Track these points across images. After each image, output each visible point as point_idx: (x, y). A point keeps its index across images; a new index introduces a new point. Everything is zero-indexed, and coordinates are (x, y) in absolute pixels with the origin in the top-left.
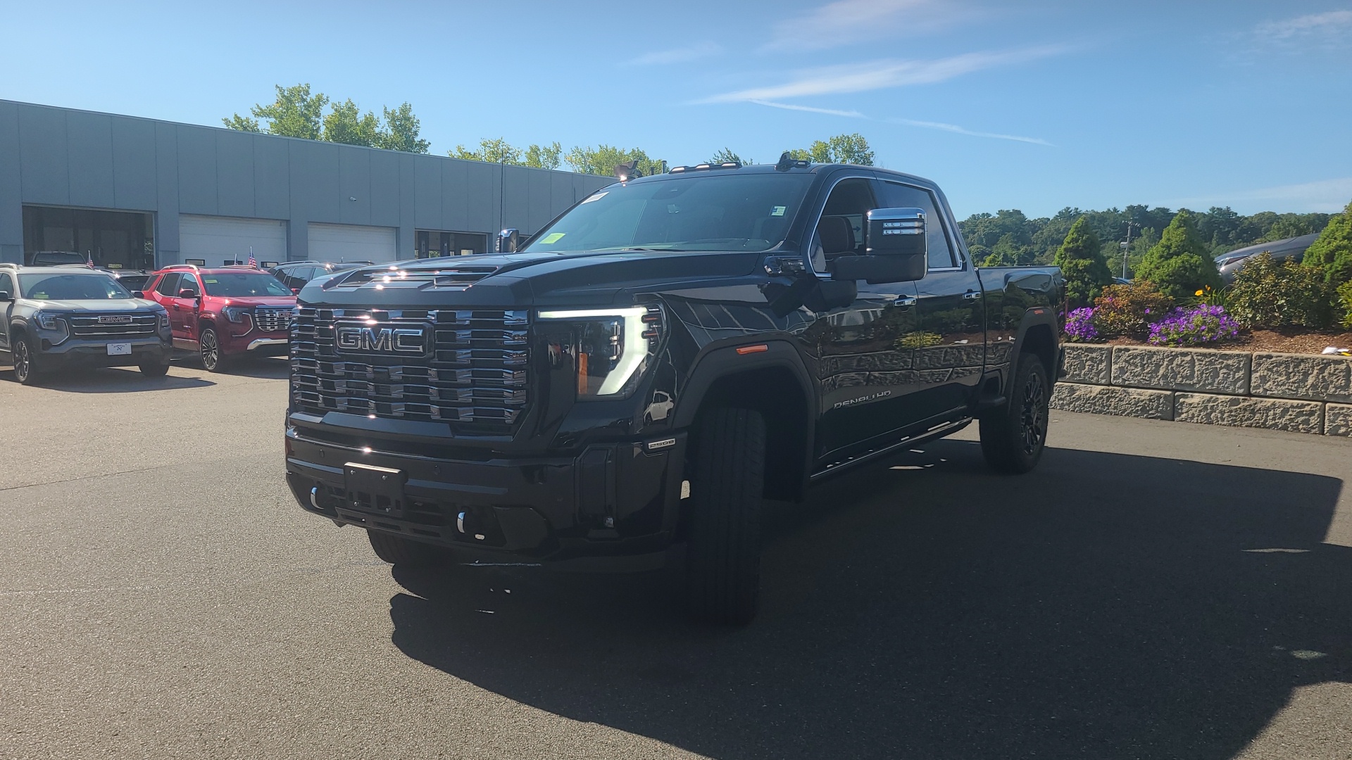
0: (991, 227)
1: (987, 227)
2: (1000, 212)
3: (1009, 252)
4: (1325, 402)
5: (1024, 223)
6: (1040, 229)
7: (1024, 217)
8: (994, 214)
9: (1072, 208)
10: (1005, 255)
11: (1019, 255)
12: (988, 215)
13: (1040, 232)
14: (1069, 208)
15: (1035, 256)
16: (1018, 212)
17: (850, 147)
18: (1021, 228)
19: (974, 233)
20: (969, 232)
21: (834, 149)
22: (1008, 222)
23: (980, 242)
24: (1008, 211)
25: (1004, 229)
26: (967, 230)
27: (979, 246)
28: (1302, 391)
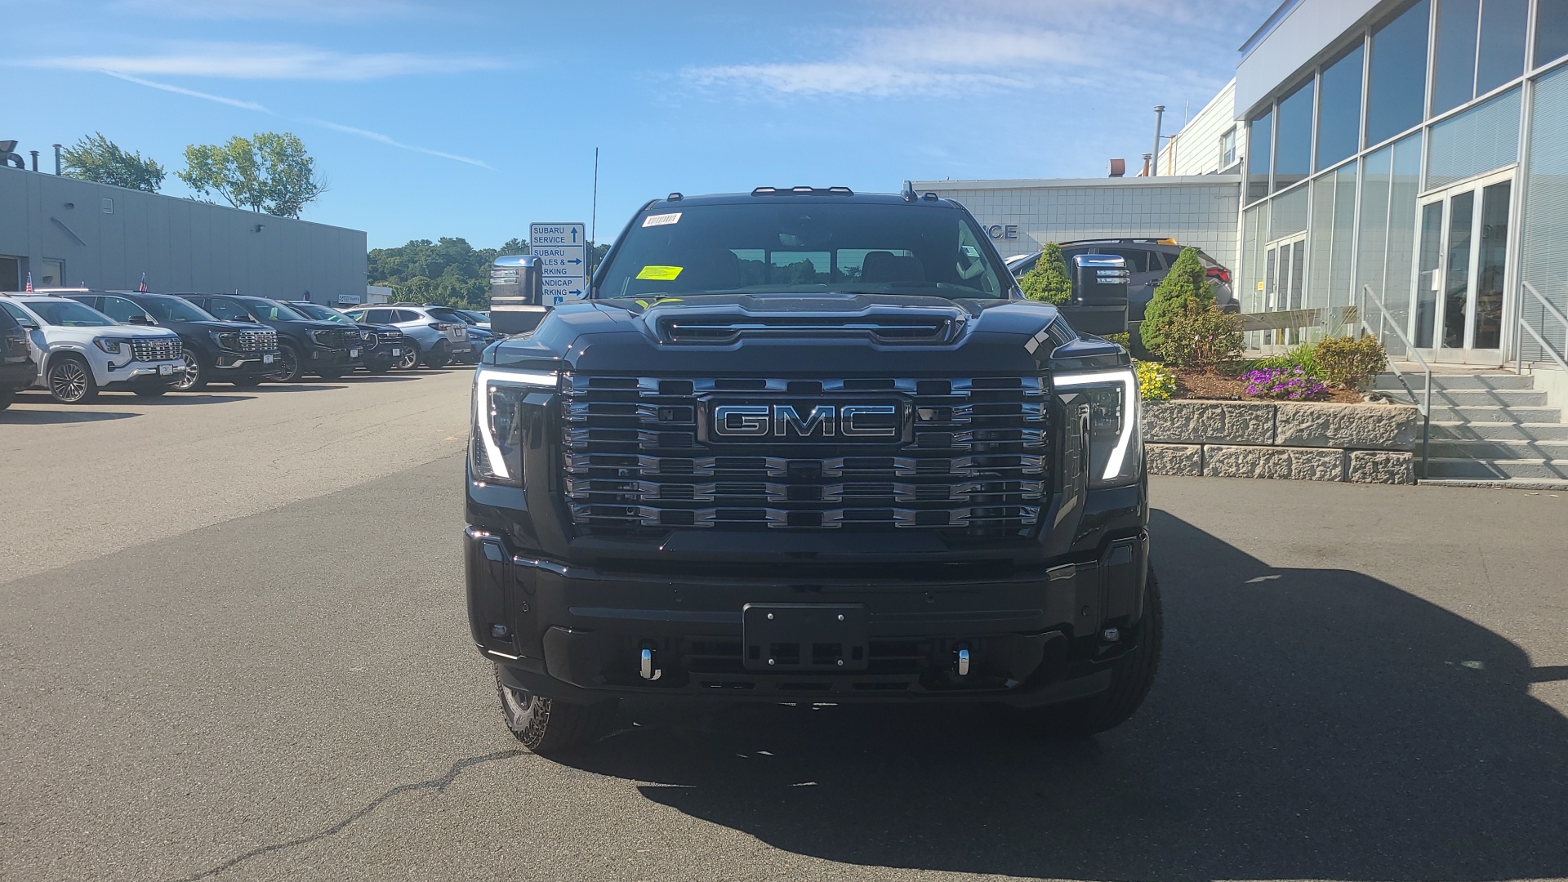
0: (434, 256)
1: (429, 256)
2: (442, 240)
3: (457, 285)
4: (1203, 445)
5: (470, 254)
6: (487, 261)
7: (469, 247)
8: (435, 242)
9: (520, 240)
10: (453, 289)
11: (468, 289)
12: (429, 242)
13: (487, 264)
14: (516, 240)
15: (484, 292)
16: (463, 241)
17: (282, 149)
18: (466, 259)
19: (415, 262)
20: (409, 261)
21: (260, 149)
22: (452, 251)
23: (423, 273)
24: (450, 239)
25: (449, 259)
26: (406, 258)
27: (422, 278)
28: (1185, 436)
